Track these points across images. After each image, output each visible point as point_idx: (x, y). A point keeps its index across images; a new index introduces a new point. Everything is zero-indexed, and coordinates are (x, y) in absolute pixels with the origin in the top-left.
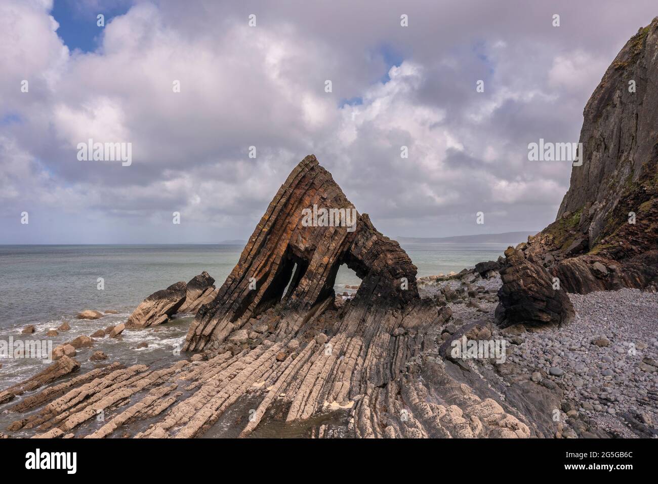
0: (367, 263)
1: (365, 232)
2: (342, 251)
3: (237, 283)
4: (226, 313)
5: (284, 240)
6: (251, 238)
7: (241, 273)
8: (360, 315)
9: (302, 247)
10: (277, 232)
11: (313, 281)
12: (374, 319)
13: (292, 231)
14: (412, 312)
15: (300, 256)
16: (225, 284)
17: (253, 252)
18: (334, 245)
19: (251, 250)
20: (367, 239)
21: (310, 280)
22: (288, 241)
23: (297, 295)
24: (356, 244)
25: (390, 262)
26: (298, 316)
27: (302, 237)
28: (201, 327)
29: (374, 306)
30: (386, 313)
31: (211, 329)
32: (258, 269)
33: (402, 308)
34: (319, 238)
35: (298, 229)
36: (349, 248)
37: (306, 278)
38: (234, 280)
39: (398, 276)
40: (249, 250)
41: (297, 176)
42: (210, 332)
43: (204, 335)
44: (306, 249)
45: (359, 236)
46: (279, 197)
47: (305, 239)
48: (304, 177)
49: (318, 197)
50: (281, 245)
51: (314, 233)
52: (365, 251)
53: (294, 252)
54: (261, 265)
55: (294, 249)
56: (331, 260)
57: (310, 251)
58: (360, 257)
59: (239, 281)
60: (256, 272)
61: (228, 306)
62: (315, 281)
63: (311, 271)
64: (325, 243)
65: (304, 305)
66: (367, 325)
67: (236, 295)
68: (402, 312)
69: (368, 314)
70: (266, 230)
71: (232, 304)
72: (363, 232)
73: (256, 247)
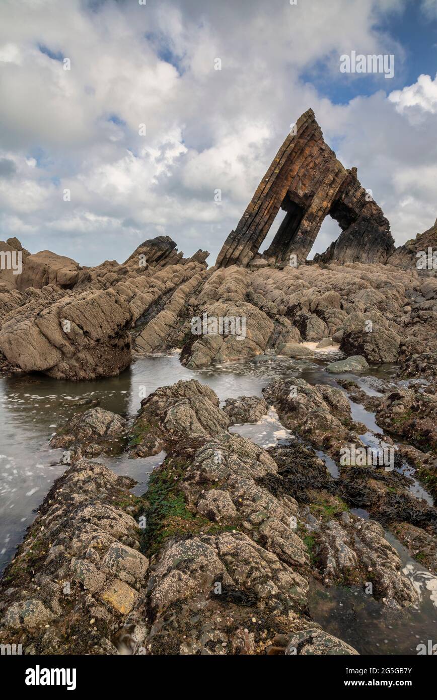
0: (357, 210)
1: (354, 184)
2: (335, 200)
3: (253, 218)
4: (247, 242)
5: (284, 186)
6: (264, 178)
7: (256, 208)
8: (354, 253)
9: (301, 193)
10: (282, 177)
11: (312, 223)
12: (368, 256)
13: (292, 178)
14: (394, 254)
15: (297, 202)
16: (243, 217)
17: (266, 191)
18: (332, 191)
19: (264, 189)
20: (356, 191)
21: (310, 222)
22: (288, 188)
23: (302, 233)
24: (347, 194)
25: (374, 212)
26: (305, 250)
27: (303, 184)
28: (231, 251)
29: (368, 245)
30: (378, 251)
31: (239, 253)
32: (268, 208)
33: (387, 250)
34: (318, 185)
35: (298, 176)
36: (340, 198)
37: (306, 220)
38: (250, 215)
39: (382, 224)
40: (262, 189)
41: (302, 126)
42: (238, 255)
43: (232, 259)
44: (305, 195)
45: (350, 187)
46: (288, 143)
47: (304, 185)
48: (307, 128)
49: (317, 148)
50: (281, 191)
51: (313, 180)
52: (355, 200)
53: (291, 199)
54: (270, 204)
55: (292, 196)
56: (329, 205)
57: (309, 197)
58: (350, 205)
59: (254, 216)
60: (267, 211)
61: (249, 235)
62: (314, 223)
63: (312, 214)
64: (325, 188)
65: (309, 241)
66: (363, 260)
67: (253, 228)
68: (387, 253)
69: (361, 252)
70: (277, 171)
71: (252, 234)
72: (353, 184)
73: (268, 186)
